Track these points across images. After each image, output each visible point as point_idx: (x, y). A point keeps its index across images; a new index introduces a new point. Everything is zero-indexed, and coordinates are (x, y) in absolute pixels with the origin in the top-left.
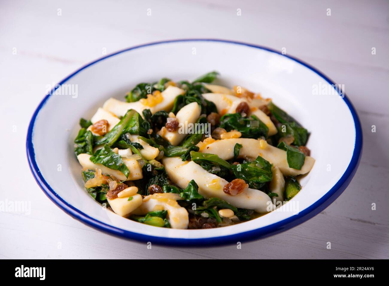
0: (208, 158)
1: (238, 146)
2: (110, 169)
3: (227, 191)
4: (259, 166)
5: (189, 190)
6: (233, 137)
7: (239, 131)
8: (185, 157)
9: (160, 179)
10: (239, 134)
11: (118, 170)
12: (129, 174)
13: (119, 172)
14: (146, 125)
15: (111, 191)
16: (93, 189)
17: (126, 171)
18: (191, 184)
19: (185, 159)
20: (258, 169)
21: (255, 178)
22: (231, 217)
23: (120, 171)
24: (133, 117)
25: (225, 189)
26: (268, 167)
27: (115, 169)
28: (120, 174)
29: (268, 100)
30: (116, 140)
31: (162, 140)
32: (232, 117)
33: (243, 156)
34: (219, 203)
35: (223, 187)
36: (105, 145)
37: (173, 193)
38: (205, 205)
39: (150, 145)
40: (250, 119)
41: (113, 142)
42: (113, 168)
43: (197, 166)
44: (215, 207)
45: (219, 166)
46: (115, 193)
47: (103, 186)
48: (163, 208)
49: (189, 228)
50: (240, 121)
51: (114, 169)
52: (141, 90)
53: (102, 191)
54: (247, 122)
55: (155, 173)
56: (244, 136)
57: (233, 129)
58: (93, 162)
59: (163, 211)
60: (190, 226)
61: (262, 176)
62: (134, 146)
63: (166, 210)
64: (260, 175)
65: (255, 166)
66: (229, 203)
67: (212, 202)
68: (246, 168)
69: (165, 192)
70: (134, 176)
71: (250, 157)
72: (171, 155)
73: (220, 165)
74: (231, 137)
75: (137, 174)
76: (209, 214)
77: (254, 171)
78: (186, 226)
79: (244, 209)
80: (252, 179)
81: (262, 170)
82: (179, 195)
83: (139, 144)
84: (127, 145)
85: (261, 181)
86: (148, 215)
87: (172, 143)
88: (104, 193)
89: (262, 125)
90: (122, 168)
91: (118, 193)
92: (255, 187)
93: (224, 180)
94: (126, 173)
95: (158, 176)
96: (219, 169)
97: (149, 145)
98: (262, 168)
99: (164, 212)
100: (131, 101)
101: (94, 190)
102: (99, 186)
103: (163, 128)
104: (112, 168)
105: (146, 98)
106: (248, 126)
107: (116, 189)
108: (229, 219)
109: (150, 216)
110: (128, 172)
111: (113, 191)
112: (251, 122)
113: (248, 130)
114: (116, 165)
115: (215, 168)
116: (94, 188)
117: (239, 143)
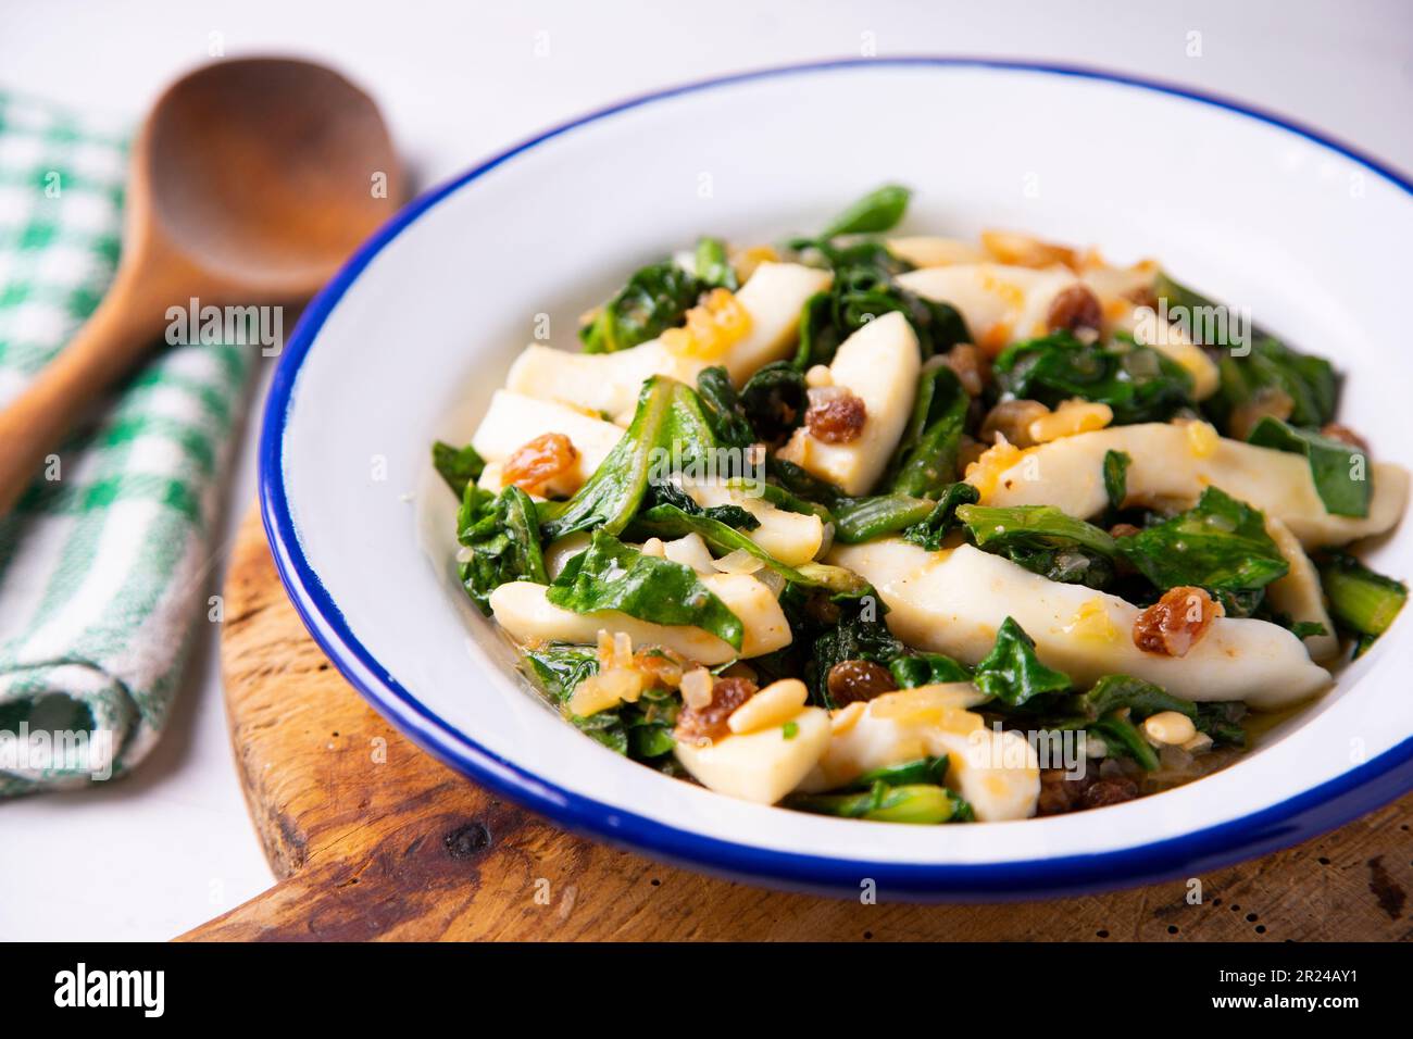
0: (1034, 524)
1: (1116, 463)
2: (659, 627)
3: (1152, 641)
4: (1218, 527)
5: (1005, 661)
6: (1084, 430)
7: (1092, 399)
8: (932, 534)
9: (859, 636)
10: (1102, 412)
11: (690, 624)
12: (741, 632)
13: (696, 632)
14: (733, 430)
15: (693, 713)
16: (608, 717)
17: (725, 626)
18: (1008, 636)
19: (935, 543)
20: (1222, 535)
21: (1223, 574)
22: (1188, 742)
23: (700, 626)
24: (674, 406)
25: (1144, 636)
26: (1250, 523)
27: (675, 621)
28: (699, 641)
29: (1144, 266)
30: (634, 507)
31: (808, 481)
32: (1049, 351)
33: (1140, 496)
34: (1132, 695)
35: (1129, 630)
36: (595, 534)
37: (945, 681)
38: (1089, 708)
39: (776, 507)
40: (1115, 347)
41: (624, 518)
42: (670, 620)
43: (994, 562)
44: (1127, 712)
45: (1076, 549)
46: (714, 718)
47: (652, 697)
48: (925, 746)
49: (1042, 810)
50: (1085, 363)
51: (673, 624)
52: (654, 297)
53: (647, 720)
54: (1110, 364)
55: (830, 617)
56: (1120, 418)
57: (1069, 397)
58: (575, 607)
59: (931, 759)
60: (1045, 802)
61: (1250, 563)
62: (719, 519)
63: (939, 752)
64: (1240, 561)
65: (1206, 527)
66: (1164, 689)
67: (1108, 695)
68: (1176, 541)
69: (910, 684)
70: (763, 640)
71: (1169, 498)
72: (859, 533)
73: (1078, 546)
74: (1077, 428)
75: (774, 631)
76: (1107, 743)
77: (1208, 546)
78: (1031, 807)
79: (1212, 703)
80: (1216, 581)
81: (1235, 537)
82: (973, 688)
83: (738, 509)
84: (686, 519)
85: (1253, 579)
86: (878, 784)
87: (849, 490)
88: (658, 727)
89: (1169, 368)
90: (711, 613)
91: (727, 716)
92: (1243, 610)
93: (1118, 599)
94: (731, 633)
95: (845, 625)
96: (1085, 562)
97: (773, 506)
98: (1232, 529)
99: (934, 764)
100: (611, 344)
101: (615, 718)
102: (632, 699)
103: (802, 435)
104: (665, 621)
105: (681, 323)
106: (1122, 376)
107: (715, 704)
108: (1183, 751)
109: (887, 788)
110: (737, 626)
111: (704, 711)
112: (1126, 361)
113: (1129, 394)
114: (680, 606)
115: (1070, 558)
116: (610, 711)
117: (1118, 448)
